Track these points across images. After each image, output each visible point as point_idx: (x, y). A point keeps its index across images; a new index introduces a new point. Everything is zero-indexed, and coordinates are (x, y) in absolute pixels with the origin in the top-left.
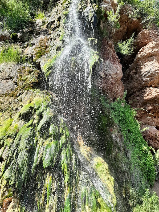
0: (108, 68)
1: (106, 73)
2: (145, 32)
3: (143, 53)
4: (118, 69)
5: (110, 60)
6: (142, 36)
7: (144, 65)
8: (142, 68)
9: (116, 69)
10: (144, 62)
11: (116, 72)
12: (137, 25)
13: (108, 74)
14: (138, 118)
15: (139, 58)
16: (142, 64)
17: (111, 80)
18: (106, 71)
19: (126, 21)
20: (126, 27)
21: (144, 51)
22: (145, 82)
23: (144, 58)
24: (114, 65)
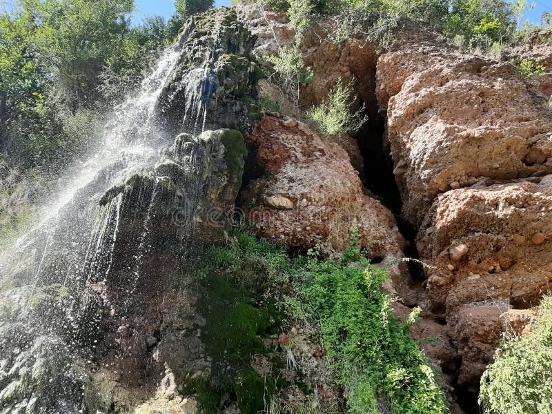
0: (294, 181)
1: (291, 196)
2: (386, 60)
3: (395, 113)
4: (322, 175)
5: (297, 161)
6: (384, 72)
7: (412, 141)
8: (410, 149)
9: (316, 177)
10: (407, 133)
11: (318, 185)
12: (365, 52)
13: (298, 196)
14: (442, 286)
15: (393, 127)
16: (406, 140)
17: (311, 208)
18: (290, 191)
19: (337, 54)
20: (345, 69)
21: (397, 105)
22: (428, 181)
23: (403, 123)
24: (310, 170)
